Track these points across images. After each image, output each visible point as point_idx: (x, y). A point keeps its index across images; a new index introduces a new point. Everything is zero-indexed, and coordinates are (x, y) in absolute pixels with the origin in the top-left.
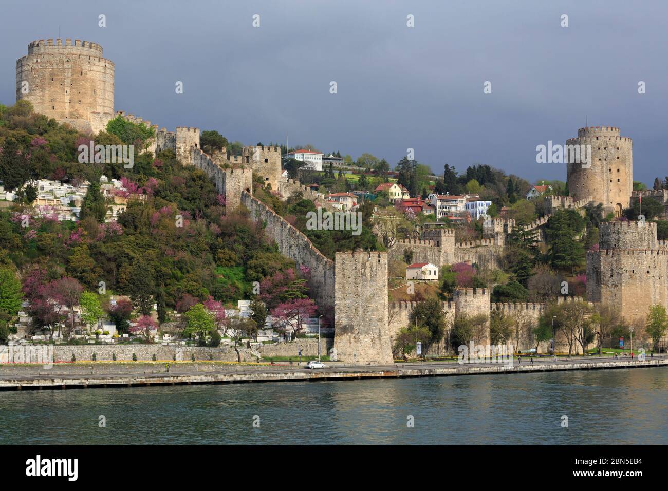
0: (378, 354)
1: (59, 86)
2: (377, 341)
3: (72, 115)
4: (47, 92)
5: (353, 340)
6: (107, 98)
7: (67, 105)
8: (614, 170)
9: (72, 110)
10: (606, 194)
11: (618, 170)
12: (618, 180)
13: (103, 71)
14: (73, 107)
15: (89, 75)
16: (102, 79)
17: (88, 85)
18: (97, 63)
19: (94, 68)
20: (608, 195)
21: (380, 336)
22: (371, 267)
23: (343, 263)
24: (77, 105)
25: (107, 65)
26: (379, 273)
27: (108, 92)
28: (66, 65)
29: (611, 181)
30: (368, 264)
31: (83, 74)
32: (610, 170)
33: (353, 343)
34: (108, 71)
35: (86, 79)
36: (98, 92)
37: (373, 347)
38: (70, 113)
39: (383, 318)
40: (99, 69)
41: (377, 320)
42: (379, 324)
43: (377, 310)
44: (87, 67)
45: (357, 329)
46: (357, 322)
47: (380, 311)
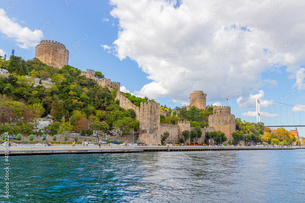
0: (156, 141)
1: (48, 54)
2: (156, 137)
3: (52, 64)
4: (44, 56)
5: (146, 136)
7: (51, 61)
8: (202, 101)
9: (52, 62)
14: (52, 61)
15: (59, 52)
16: (64, 54)
17: (59, 55)
18: (62, 49)
19: (61, 50)
21: (156, 135)
22: (154, 108)
23: (144, 106)
24: (54, 61)
26: (157, 110)
27: (66, 59)
28: (51, 48)
30: (153, 107)
31: (57, 51)
33: (146, 137)
34: (66, 53)
36: (62, 58)
37: (154, 139)
38: (52, 63)
39: (158, 128)
40: (63, 51)
41: (156, 128)
42: (156, 130)
43: (156, 125)
44: (59, 49)
45: (148, 131)
46: (148, 129)
47: (157, 125)
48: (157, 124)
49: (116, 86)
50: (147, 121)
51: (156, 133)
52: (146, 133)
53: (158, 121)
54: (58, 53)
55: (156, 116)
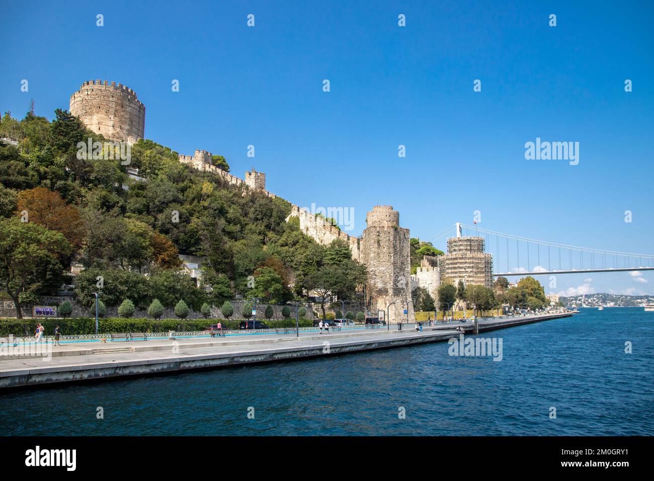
1: (104, 113)
2: (405, 303)
3: (114, 136)
4: (94, 117)
5: (387, 302)
7: (111, 129)
9: (115, 132)
15: (128, 109)
17: (128, 116)
21: (406, 299)
22: (400, 239)
23: (379, 235)
24: (119, 129)
26: (405, 245)
28: (111, 99)
30: (398, 237)
31: (124, 108)
33: (388, 305)
36: (134, 123)
37: (403, 307)
38: (113, 134)
39: (407, 283)
41: (404, 285)
42: (405, 288)
44: (127, 103)
45: (391, 292)
46: (390, 286)
48: (406, 275)
50: (388, 268)
51: (405, 293)
52: (386, 295)
53: (408, 267)
54: (127, 112)
55: (403, 256)
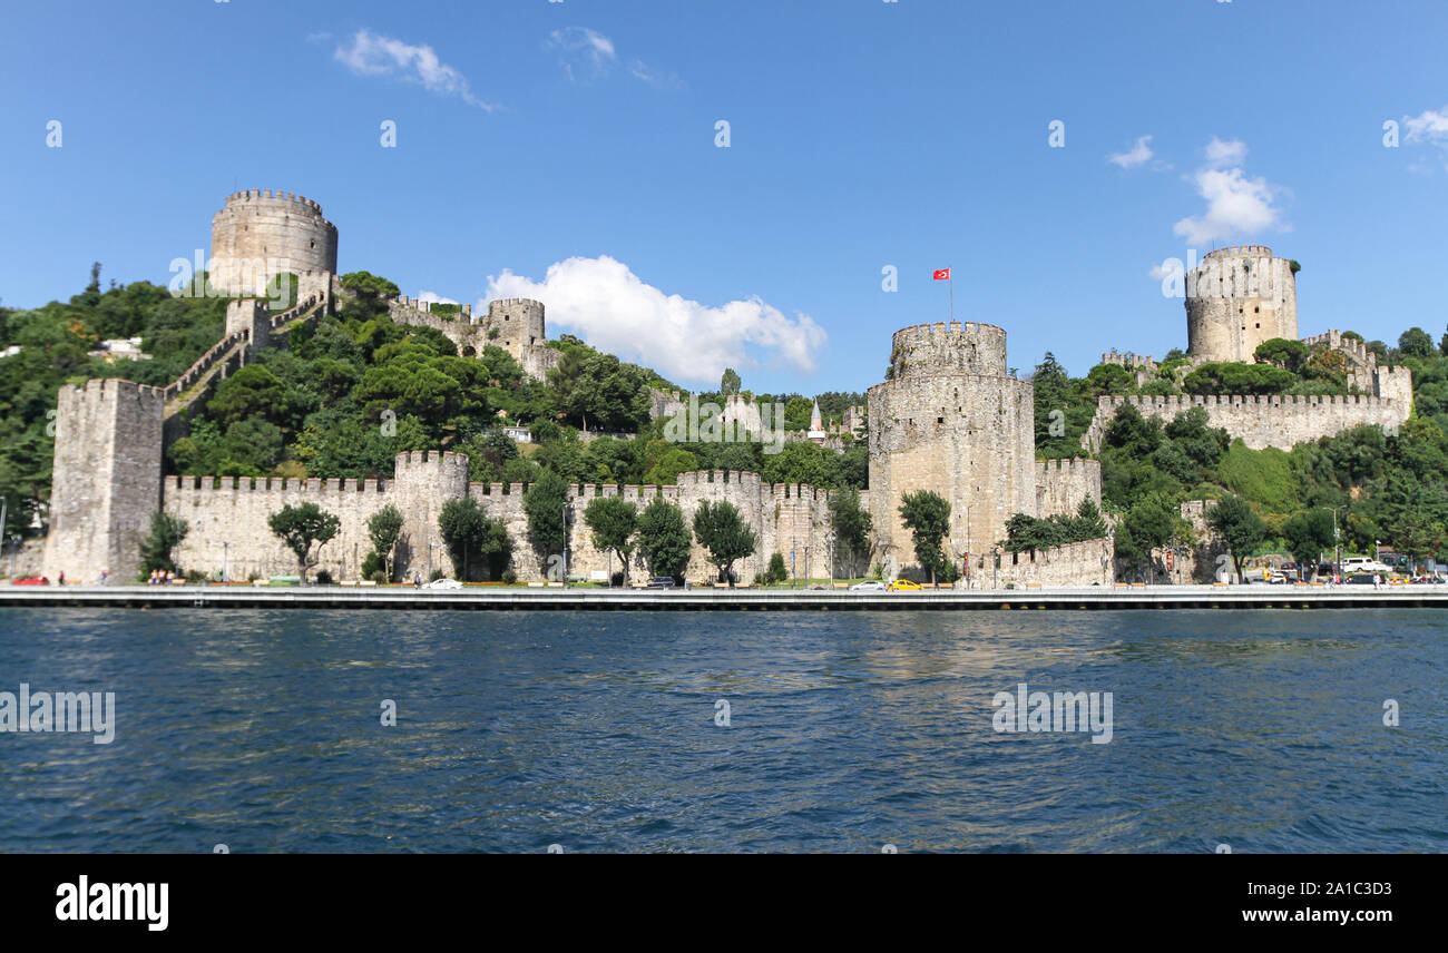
6: (290, 256)
8: (1249, 311)
10: (1235, 350)
11: (1257, 310)
12: (1258, 326)
13: (282, 223)
15: (258, 229)
16: (279, 233)
17: (257, 241)
18: (270, 213)
19: (266, 220)
20: (1239, 351)
25: (291, 216)
27: (292, 249)
28: (230, 221)
29: (1244, 328)
31: (249, 230)
32: (1241, 311)
34: (292, 223)
35: (253, 235)
36: (270, 249)
39: (99, 503)
40: (273, 220)
41: (91, 504)
42: (94, 511)
43: (93, 485)
44: (255, 219)
47: (97, 488)
48: (99, 481)
49: (507, 318)
51: (90, 524)
53: (105, 465)
54: (254, 234)
55: (94, 442)
